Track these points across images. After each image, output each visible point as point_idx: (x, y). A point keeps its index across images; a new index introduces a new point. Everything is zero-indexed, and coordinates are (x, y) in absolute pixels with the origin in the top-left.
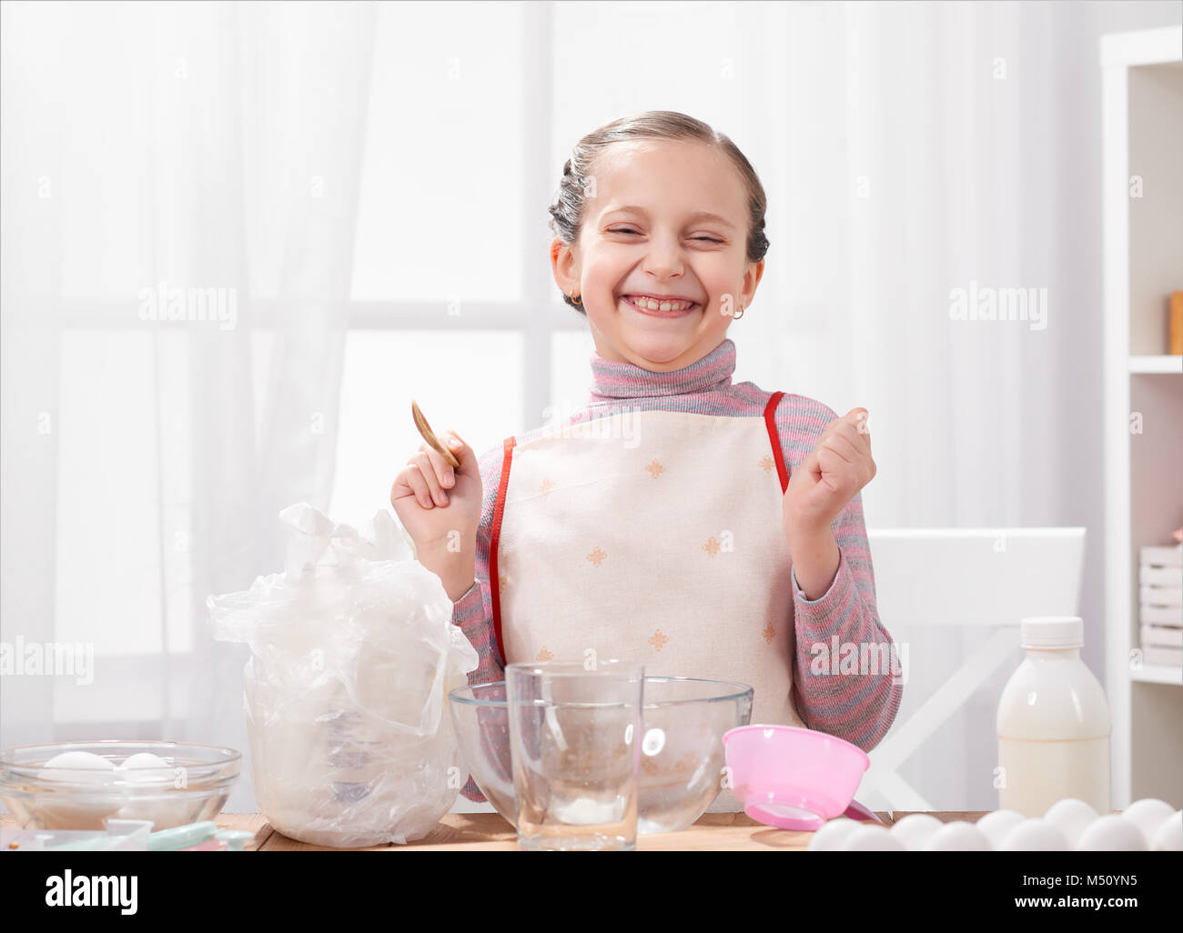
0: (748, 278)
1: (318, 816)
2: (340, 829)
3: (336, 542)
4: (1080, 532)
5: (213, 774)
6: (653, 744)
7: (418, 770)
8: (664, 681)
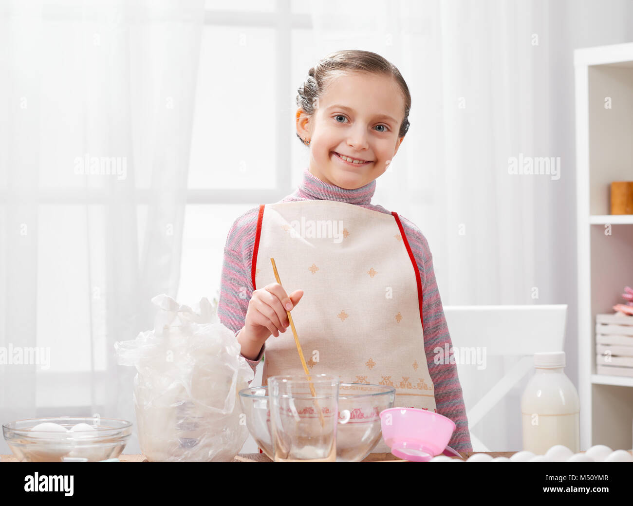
1: (172, 455)
3: (180, 314)
4: (564, 307)
5: (118, 434)
7: (224, 431)
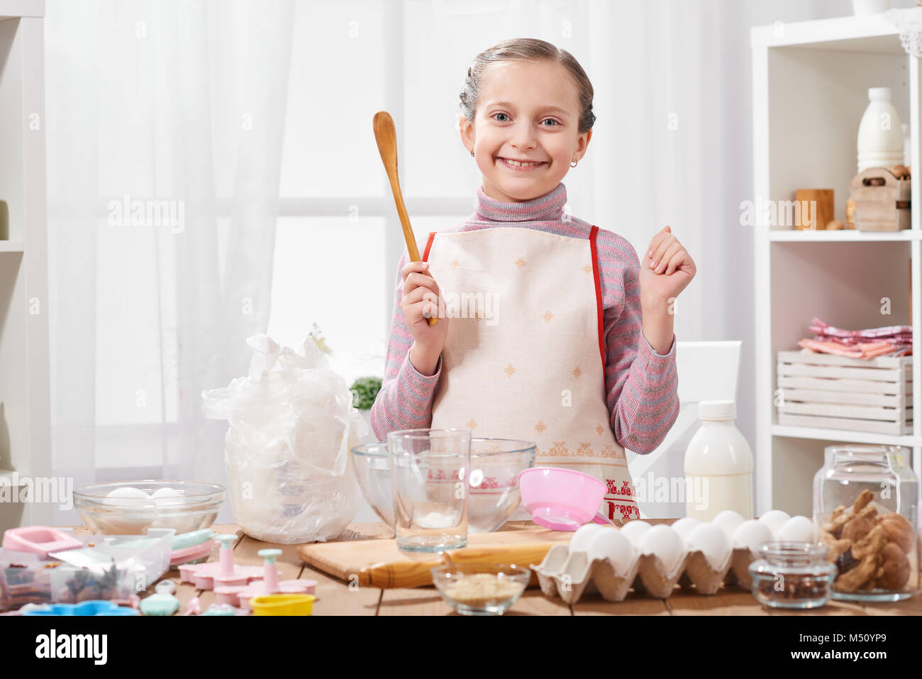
0: (581, 141)
1: (273, 525)
2: (286, 533)
3: (281, 357)
4: (738, 343)
5: (209, 500)
6: (476, 479)
7: (333, 496)
8: (482, 440)
